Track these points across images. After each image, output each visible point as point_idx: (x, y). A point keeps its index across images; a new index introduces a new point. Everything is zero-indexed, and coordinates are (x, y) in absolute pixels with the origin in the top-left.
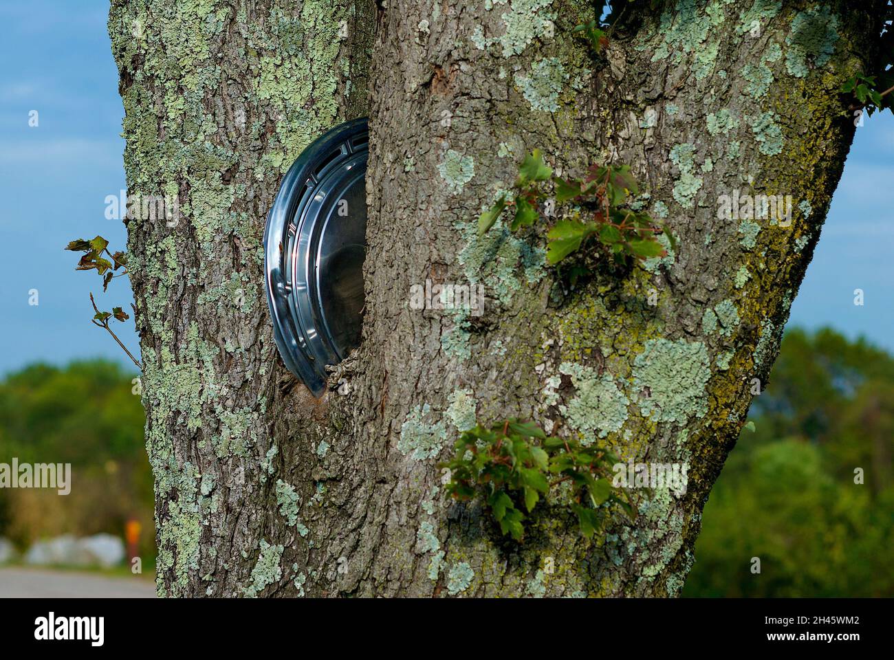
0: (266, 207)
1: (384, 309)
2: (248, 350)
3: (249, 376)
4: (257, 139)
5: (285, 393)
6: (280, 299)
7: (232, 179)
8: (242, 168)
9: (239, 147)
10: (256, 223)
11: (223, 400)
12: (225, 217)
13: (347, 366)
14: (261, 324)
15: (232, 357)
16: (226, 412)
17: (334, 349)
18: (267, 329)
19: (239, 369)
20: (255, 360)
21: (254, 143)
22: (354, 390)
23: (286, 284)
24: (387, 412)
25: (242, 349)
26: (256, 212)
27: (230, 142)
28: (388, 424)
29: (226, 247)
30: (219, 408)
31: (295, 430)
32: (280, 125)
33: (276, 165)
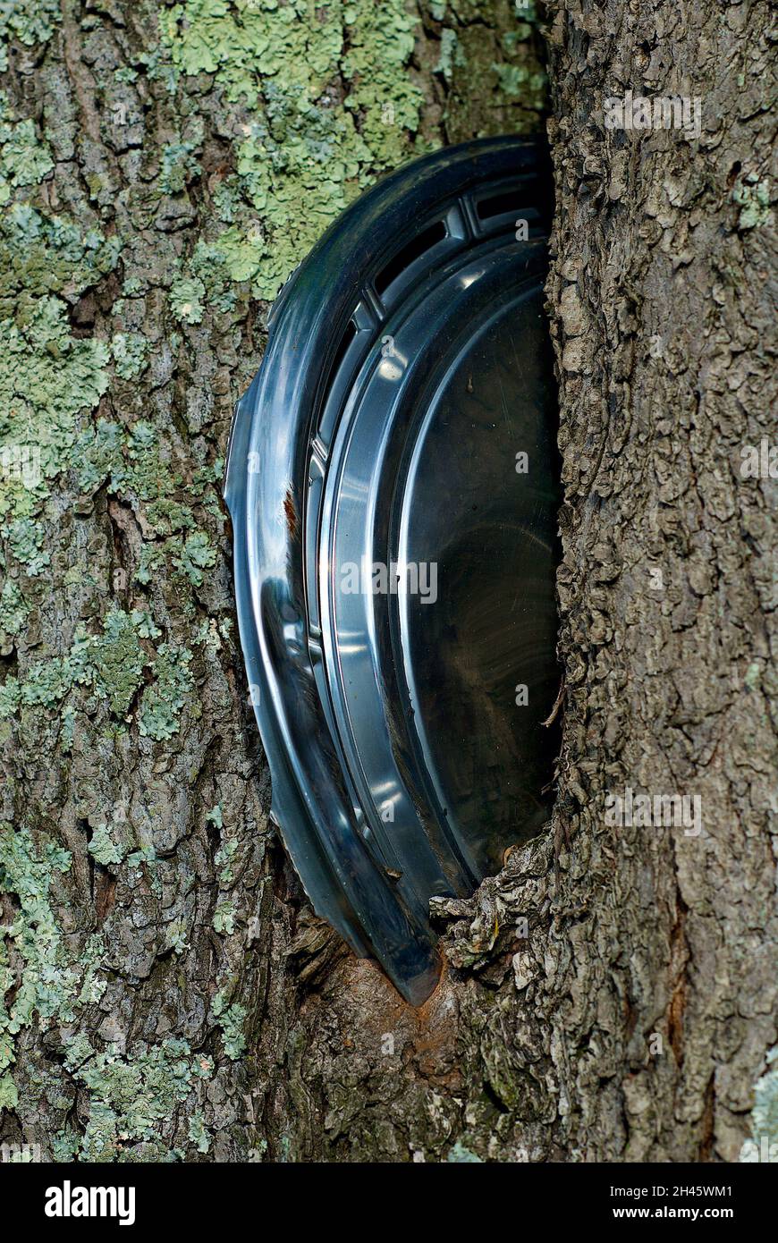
0: (210, 405)
1: (662, 698)
2: (167, 856)
3: (175, 937)
4: (176, 195)
5: (308, 989)
6: (294, 679)
7: (100, 321)
8: (132, 284)
9: (123, 221)
10: (181, 455)
11: (91, 1018)
12: (82, 439)
13: (509, 897)
14: (209, 770)
15: (112, 879)
16: (101, 1058)
17: (454, 844)
18: (231, 786)
19: (138, 918)
20: (194, 888)
21: (169, 207)
22: (543, 975)
23: (307, 633)
24: (696, 1045)
25: (148, 853)
26: (179, 416)
27: (94, 205)
28: (701, 1083)
29: (84, 533)
30: (77, 1046)
31: (351, 1109)
32: (248, 150)
33: (240, 274)
